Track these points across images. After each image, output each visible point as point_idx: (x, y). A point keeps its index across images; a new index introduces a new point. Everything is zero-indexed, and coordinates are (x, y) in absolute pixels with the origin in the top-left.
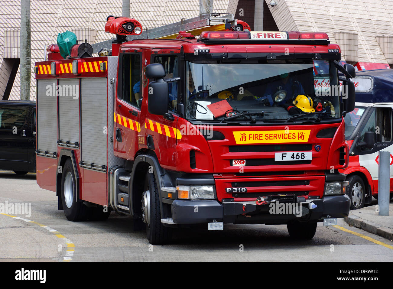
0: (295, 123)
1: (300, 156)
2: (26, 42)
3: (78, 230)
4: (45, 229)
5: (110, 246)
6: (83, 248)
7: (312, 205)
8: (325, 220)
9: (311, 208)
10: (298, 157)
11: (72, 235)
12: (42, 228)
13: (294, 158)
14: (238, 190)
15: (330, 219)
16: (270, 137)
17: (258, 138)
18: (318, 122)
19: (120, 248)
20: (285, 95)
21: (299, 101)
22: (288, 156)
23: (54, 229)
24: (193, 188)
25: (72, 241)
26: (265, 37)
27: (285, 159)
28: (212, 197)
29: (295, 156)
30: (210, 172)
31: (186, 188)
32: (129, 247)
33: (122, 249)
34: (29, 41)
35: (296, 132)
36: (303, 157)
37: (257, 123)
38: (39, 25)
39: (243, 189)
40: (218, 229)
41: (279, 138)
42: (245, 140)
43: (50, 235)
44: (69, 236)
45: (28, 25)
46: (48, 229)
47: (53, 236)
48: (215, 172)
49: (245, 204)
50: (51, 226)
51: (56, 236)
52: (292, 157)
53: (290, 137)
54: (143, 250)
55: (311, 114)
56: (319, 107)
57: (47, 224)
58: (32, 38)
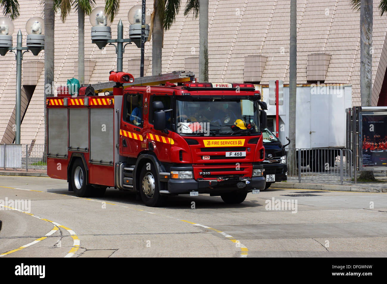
0: (236, 135)
1: (240, 154)
2: (204, 68)
3: (250, 235)
4: (221, 235)
5: (280, 251)
6: (255, 252)
7: (247, 182)
8: (253, 191)
9: (246, 183)
10: (238, 155)
11: (245, 240)
12: (219, 233)
13: (236, 155)
14: (206, 173)
15: (256, 190)
16: (223, 143)
17: (217, 143)
18: (249, 135)
19: (288, 253)
20: (230, 119)
21: (238, 123)
22: (233, 154)
23: (230, 235)
24: (180, 172)
25: (245, 245)
26: (220, 86)
27: (231, 156)
28: (192, 177)
29: (237, 154)
30: (190, 163)
31: (177, 173)
32: (297, 251)
33: (290, 254)
34: (206, 67)
35: (237, 140)
36: (241, 155)
37: (216, 135)
38: (216, 53)
39: (209, 173)
40: (195, 195)
41: (228, 144)
42: (210, 145)
43: (226, 240)
44: (243, 241)
45: (205, 53)
46: (224, 235)
47: (228, 240)
48: (193, 163)
49: (210, 181)
50: (226, 232)
51: (231, 241)
52: (235, 155)
53: (234, 143)
54: (309, 254)
55: (245, 130)
56: (249, 126)
57: (224, 230)
58: (209, 65)
